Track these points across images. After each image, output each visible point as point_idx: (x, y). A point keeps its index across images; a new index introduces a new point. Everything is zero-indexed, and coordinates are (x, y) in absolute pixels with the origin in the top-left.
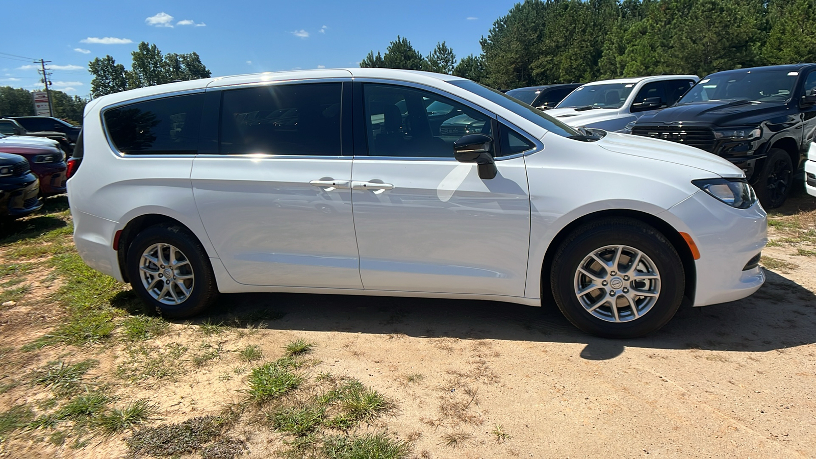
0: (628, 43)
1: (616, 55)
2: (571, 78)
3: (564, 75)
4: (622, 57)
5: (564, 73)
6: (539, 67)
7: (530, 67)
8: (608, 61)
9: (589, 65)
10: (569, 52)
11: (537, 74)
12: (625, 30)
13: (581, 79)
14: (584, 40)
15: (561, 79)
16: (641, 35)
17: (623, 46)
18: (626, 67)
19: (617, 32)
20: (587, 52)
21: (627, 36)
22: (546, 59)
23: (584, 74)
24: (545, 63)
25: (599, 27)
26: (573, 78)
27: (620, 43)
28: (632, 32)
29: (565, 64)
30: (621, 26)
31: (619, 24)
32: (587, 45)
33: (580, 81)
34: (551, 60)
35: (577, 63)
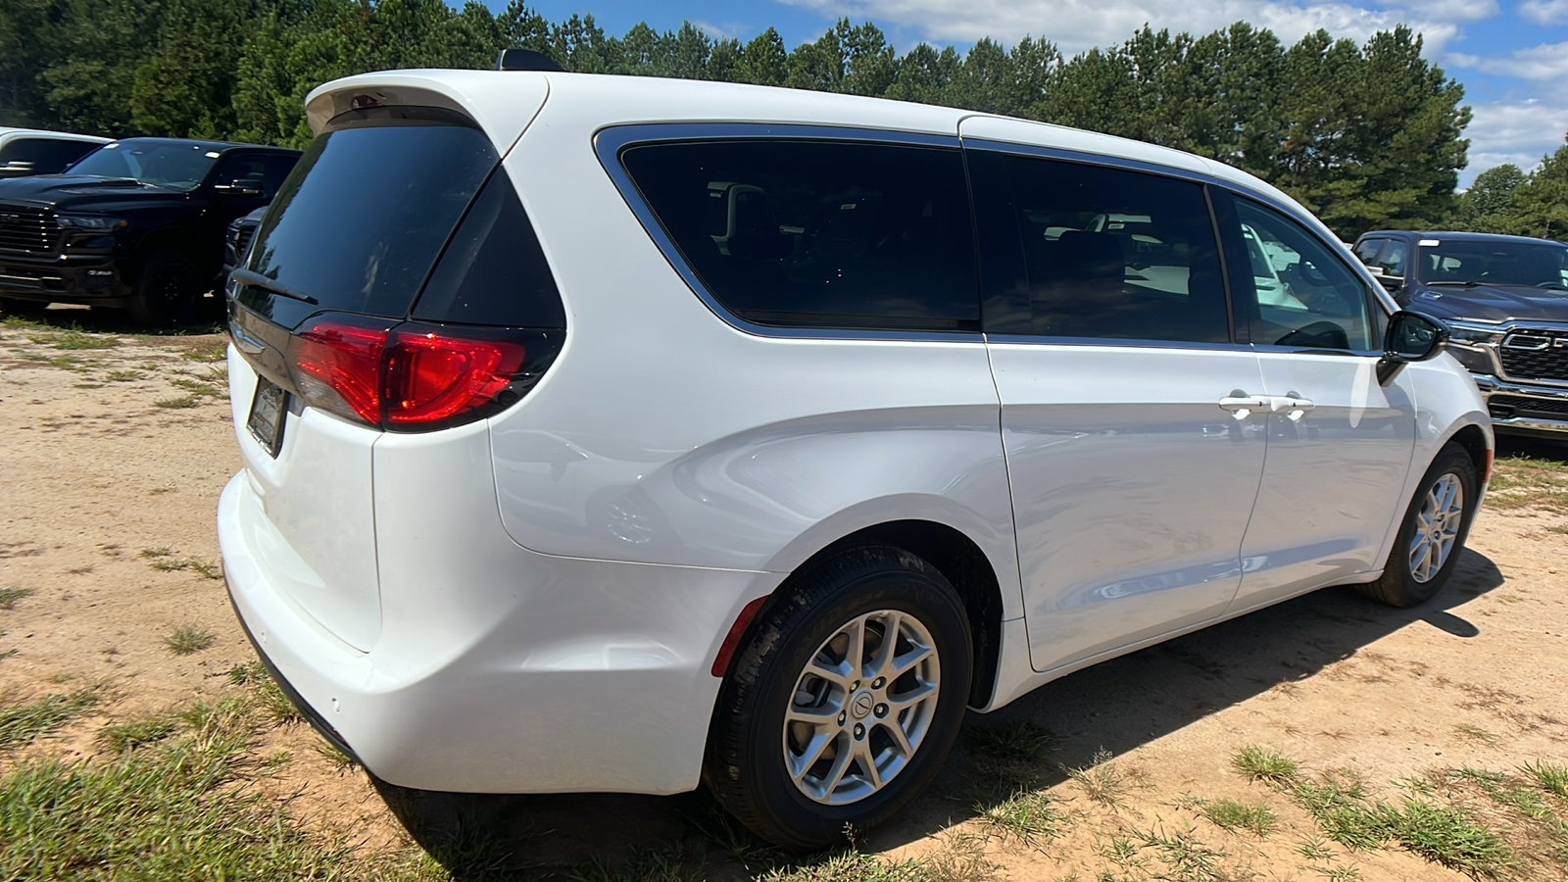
0: (297, 73)
1: (273, 92)
2: (163, 123)
3: (143, 114)
4: (288, 99)
5: (143, 109)
6: (67, 82)
7: (38, 77)
8: (254, 101)
9: (204, 102)
10: (149, 63)
11: (66, 101)
12: (288, 45)
13: (191, 130)
14: (189, 44)
15: (136, 122)
16: (325, 61)
17: (287, 76)
18: (301, 121)
19: (269, 44)
20: (197, 71)
21: (294, 57)
22: (89, 68)
23: (197, 121)
24: (85, 77)
25: (221, 22)
26: (168, 123)
27: (279, 69)
28: (303, 50)
29: (142, 88)
30: (276, 34)
31: (271, 27)
32: (197, 56)
33: (190, 134)
34: (100, 72)
35: (176, 93)
